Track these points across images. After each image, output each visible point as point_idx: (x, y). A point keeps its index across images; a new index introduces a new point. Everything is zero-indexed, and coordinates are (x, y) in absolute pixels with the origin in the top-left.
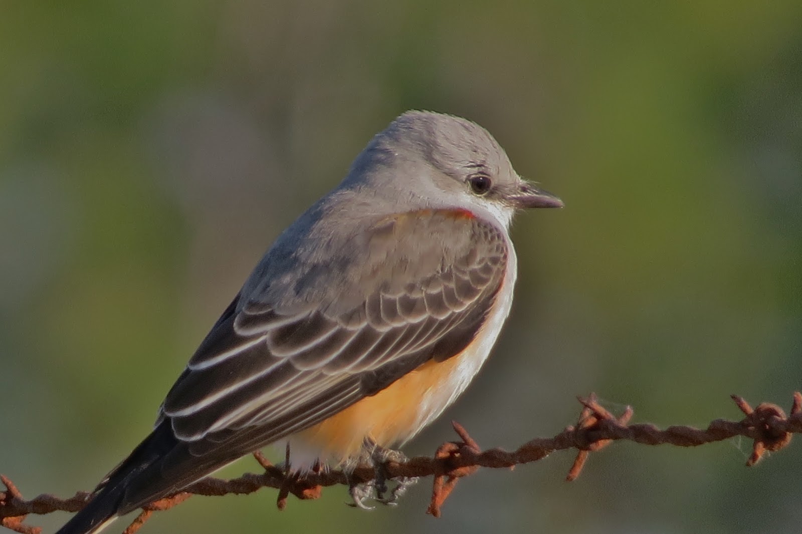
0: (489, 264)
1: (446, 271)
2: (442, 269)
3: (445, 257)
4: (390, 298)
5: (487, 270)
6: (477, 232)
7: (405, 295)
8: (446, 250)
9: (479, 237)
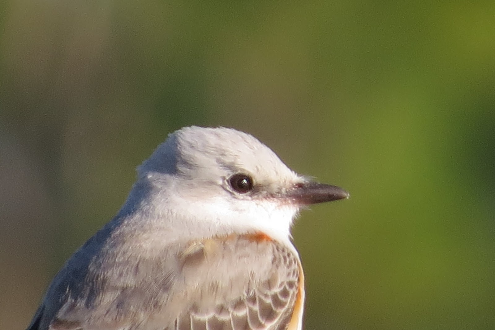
0: (287, 288)
1: (251, 294)
2: (248, 293)
3: (251, 281)
4: (200, 320)
5: (285, 293)
6: (277, 256)
7: (214, 316)
8: (252, 274)
9: (280, 262)
